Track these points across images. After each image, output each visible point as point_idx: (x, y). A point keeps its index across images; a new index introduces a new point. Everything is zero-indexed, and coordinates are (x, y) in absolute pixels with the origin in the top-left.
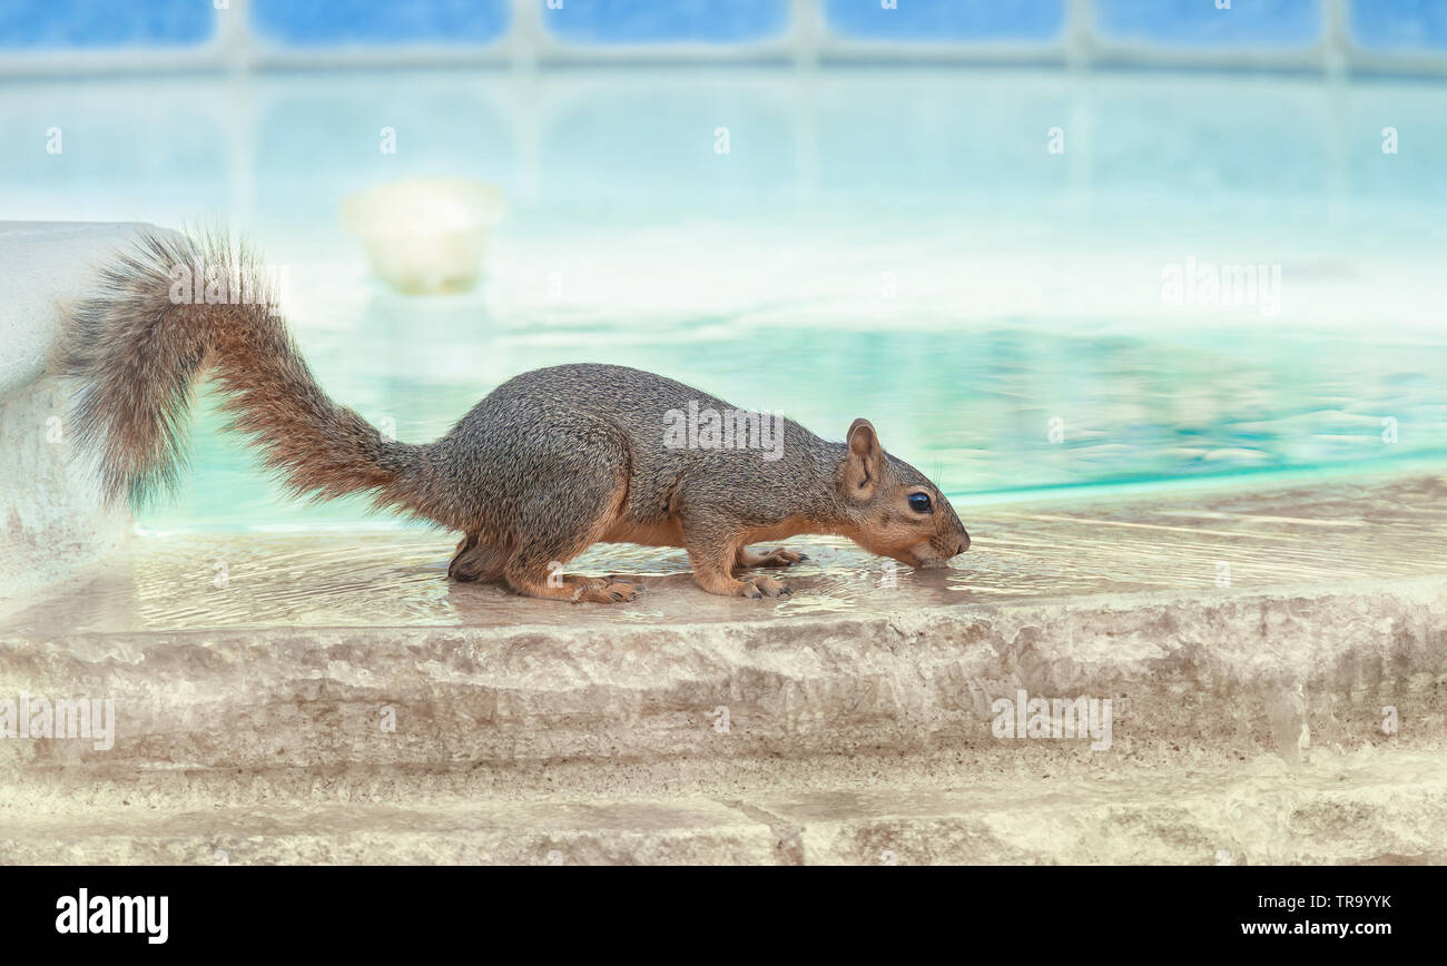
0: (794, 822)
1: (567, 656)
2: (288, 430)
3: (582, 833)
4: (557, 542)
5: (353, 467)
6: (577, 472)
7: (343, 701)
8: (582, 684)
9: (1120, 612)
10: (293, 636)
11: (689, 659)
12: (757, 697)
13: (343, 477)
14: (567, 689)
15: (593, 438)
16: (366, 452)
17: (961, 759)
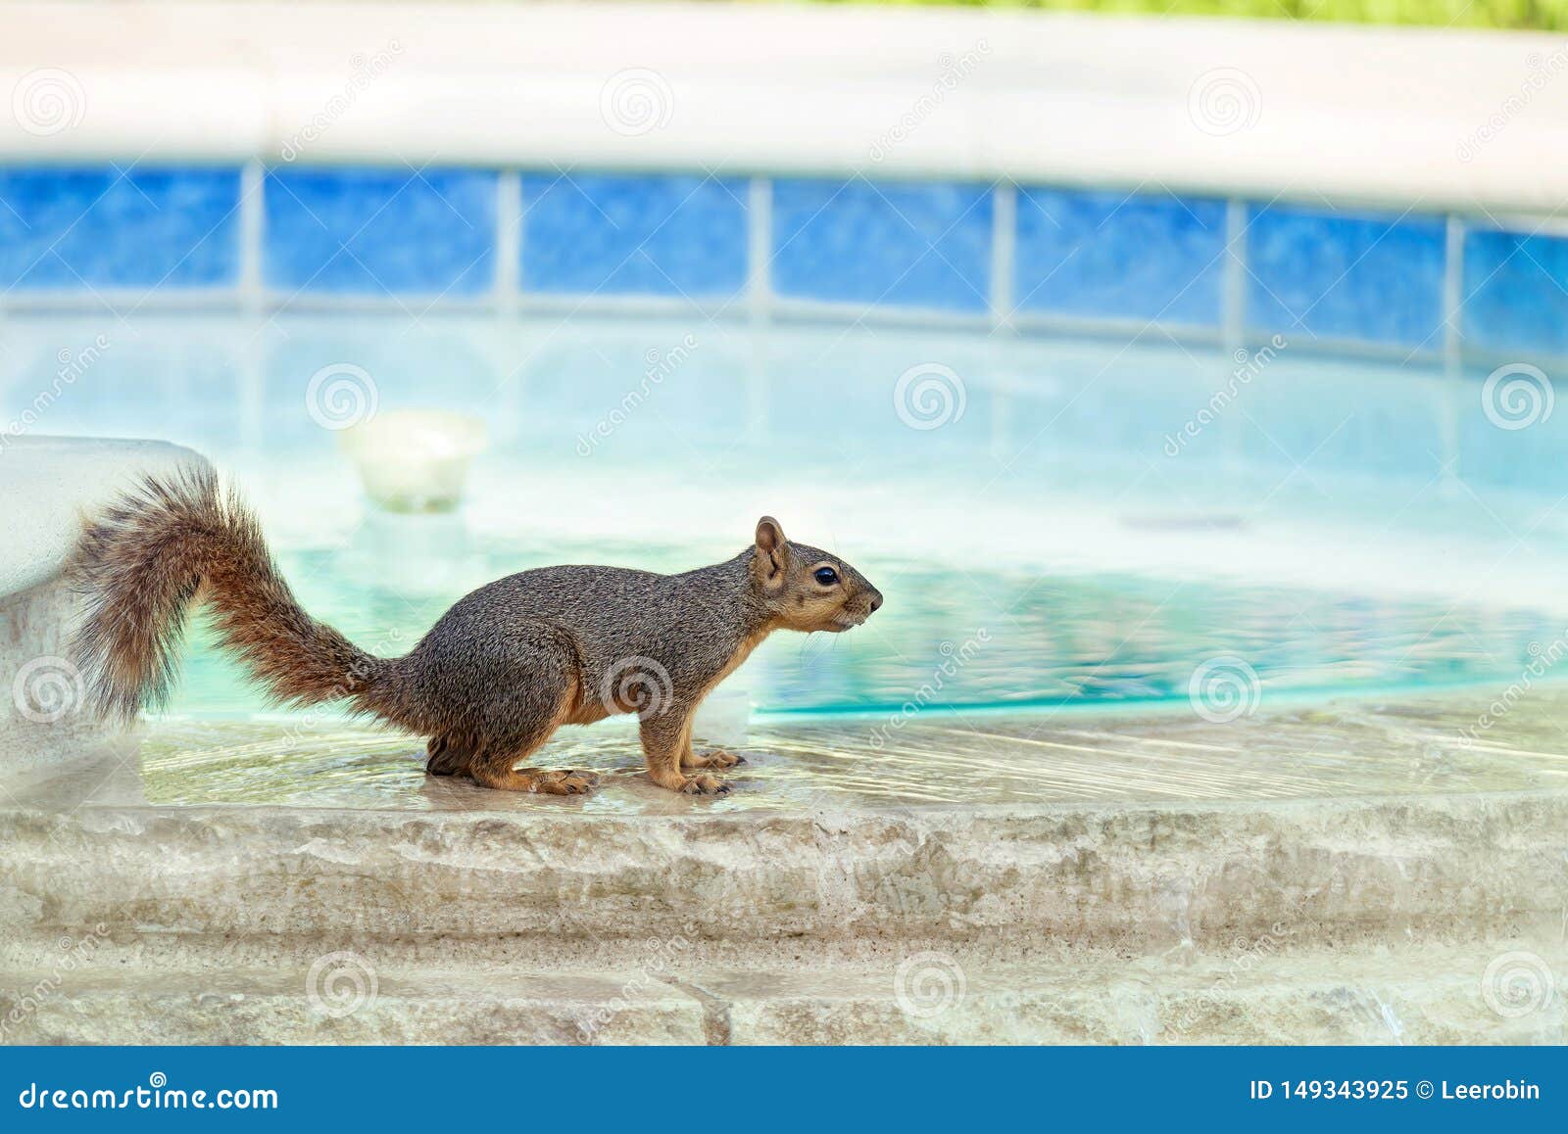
0: (725, 999)
1: (524, 841)
2: (271, 646)
3: (532, 1001)
4: (517, 739)
5: (329, 677)
6: (531, 675)
7: (321, 873)
8: (538, 867)
9: (1023, 820)
10: (279, 815)
11: (633, 848)
12: (695, 885)
13: (320, 687)
14: (523, 870)
15: (543, 644)
16: (342, 663)
17: (875, 947)
